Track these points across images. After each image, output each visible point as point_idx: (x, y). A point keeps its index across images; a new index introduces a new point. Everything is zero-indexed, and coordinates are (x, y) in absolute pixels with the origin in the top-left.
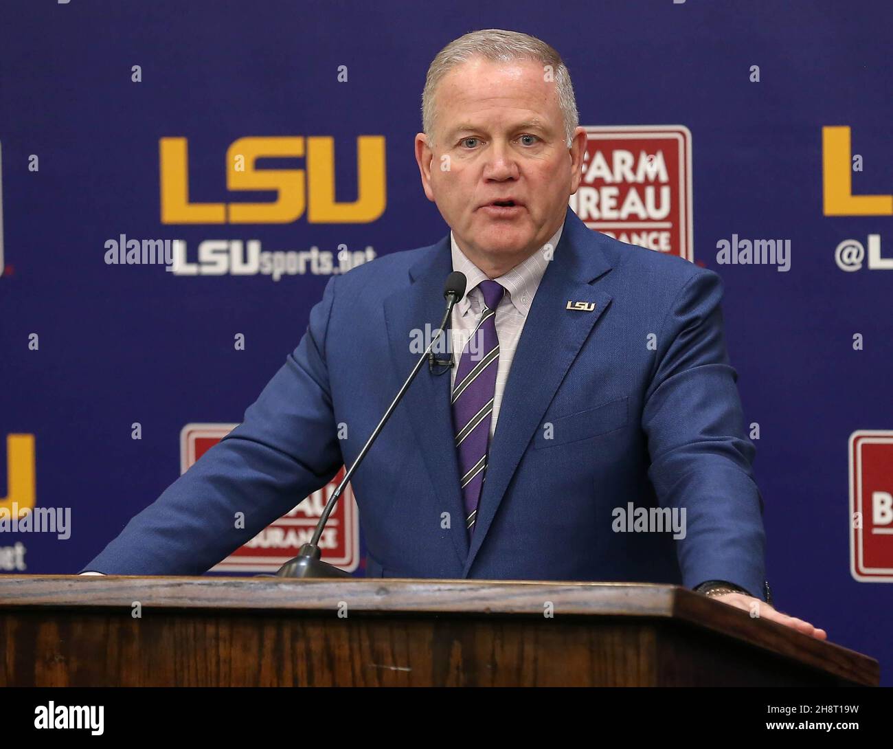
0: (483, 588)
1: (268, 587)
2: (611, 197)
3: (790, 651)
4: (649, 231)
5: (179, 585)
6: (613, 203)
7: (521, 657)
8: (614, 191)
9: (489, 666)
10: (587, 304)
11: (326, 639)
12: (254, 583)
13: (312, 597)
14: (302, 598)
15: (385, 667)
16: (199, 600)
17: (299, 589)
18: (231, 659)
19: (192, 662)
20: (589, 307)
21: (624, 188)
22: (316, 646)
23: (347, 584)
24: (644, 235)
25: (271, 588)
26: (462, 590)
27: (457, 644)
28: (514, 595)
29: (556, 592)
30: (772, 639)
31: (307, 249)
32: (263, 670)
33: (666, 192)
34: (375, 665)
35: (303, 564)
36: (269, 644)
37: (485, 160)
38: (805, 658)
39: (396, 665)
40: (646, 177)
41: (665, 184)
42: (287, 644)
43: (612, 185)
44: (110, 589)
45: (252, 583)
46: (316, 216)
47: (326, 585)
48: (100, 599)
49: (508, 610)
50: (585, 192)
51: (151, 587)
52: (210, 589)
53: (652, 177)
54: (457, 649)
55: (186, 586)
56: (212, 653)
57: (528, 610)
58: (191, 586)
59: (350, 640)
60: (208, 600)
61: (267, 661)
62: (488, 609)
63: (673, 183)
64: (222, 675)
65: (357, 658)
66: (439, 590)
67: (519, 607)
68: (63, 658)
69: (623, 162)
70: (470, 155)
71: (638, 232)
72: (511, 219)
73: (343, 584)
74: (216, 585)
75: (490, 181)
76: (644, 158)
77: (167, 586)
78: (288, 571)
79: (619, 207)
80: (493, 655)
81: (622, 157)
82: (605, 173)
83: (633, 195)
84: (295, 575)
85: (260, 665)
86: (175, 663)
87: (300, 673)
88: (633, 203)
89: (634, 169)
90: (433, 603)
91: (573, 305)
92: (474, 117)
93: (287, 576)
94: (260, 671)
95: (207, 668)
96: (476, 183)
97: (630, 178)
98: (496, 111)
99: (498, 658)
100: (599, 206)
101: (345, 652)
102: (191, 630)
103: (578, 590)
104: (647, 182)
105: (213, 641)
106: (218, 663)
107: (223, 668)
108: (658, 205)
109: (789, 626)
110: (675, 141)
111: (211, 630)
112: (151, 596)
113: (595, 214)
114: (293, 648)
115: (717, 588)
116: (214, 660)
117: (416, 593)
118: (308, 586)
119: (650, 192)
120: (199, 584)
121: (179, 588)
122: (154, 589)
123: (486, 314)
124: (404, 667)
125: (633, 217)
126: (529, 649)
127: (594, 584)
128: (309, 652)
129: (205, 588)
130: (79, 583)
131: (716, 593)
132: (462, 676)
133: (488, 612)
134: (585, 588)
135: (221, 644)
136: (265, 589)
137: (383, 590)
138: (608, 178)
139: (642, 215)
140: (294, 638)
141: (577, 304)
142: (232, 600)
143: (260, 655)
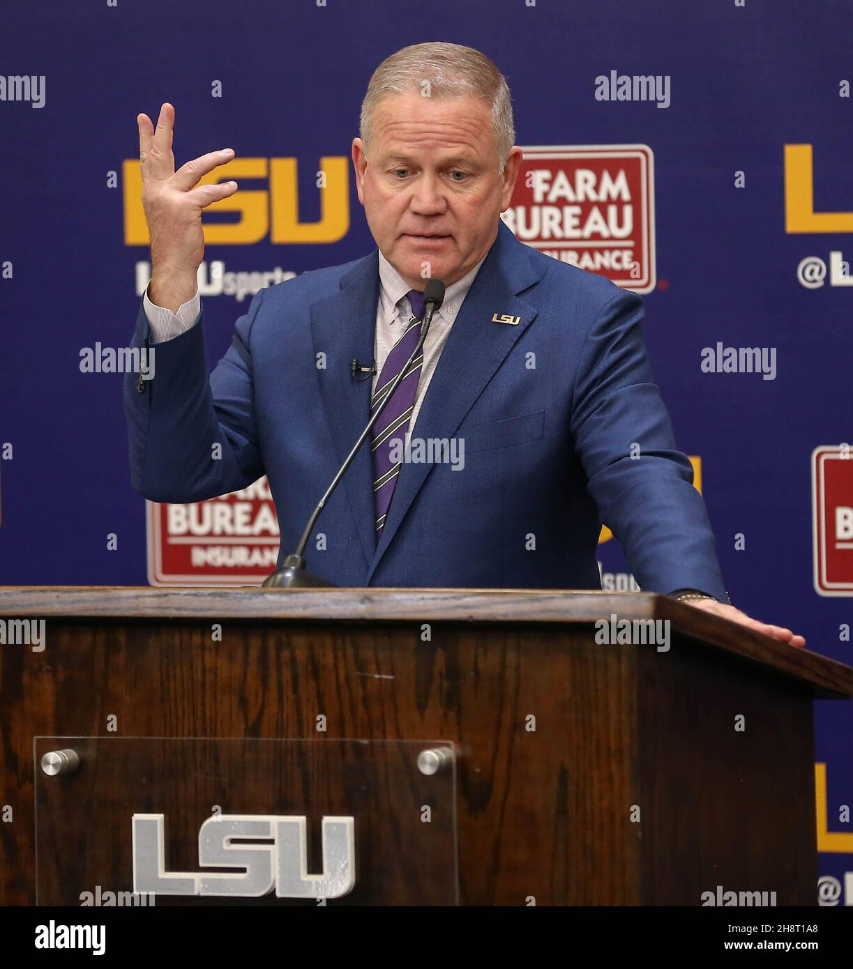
0: (466, 596)
1: (253, 597)
2: (574, 216)
3: (768, 658)
4: (611, 249)
5: (166, 595)
6: (576, 222)
7: (504, 665)
8: (577, 210)
9: (472, 674)
10: (512, 318)
11: (311, 648)
12: (240, 594)
13: (298, 607)
14: (287, 608)
15: (369, 675)
16: (185, 610)
17: (284, 599)
18: (216, 668)
19: (178, 672)
20: (514, 321)
21: (586, 207)
22: (301, 654)
23: (331, 594)
24: (607, 254)
25: (256, 598)
26: (445, 599)
27: (440, 651)
28: (496, 603)
29: (538, 600)
30: (750, 646)
31: (271, 269)
32: (248, 678)
33: (628, 211)
34: (358, 673)
35: (289, 575)
36: (254, 654)
37: (414, 192)
38: (783, 665)
39: (380, 673)
40: (609, 196)
41: (627, 203)
42: (272, 653)
43: (575, 204)
44: (97, 600)
45: (237, 594)
46: (279, 237)
47: (311, 595)
48: (88, 610)
49: (490, 618)
50: (548, 211)
51: (137, 597)
52: (196, 599)
53: (614, 195)
54: (440, 659)
55: (172, 597)
56: (197, 662)
57: (511, 618)
58: (177, 596)
59: (335, 649)
60: (195, 610)
61: (253, 669)
62: (471, 617)
63: (636, 201)
64: (208, 684)
65: (341, 665)
66: (423, 599)
67: (503, 615)
68: (50, 668)
69: (586, 181)
70: (401, 184)
71: (601, 251)
72: (436, 251)
73: (327, 595)
74: (203, 595)
76: (606, 178)
77: (153, 596)
78: (274, 581)
79: (581, 226)
80: (476, 664)
81: (584, 176)
82: (568, 193)
83: (595, 214)
84: (281, 584)
85: (245, 673)
86: (161, 672)
87: (285, 682)
88: (595, 222)
89: (597, 188)
90: (417, 612)
91: (499, 318)
93: (273, 586)
94: (245, 680)
95: (193, 677)
96: (403, 210)
97: (593, 196)
99: (481, 666)
100: (561, 225)
101: (329, 659)
102: (177, 639)
103: (559, 598)
104: (610, 201)
105: (199, 651)
106: (204, 672)
107: (209, 677)
108: (620, 224)
109: (764, 632)
110: (638, 160)
111: (197, 639)
112: (137, 606)
113: (558, 233)
114: (278, 658)
115: (688, 594)
116: (199, 669)
117: (398, 601)
118: (294, 596)
119: (612, 211)
120: (185, 595)
121: (166, 599)
122: (141, 599)
123: (413, 323)
124: (386, 674)
125: (596, 236)
126: (511, 657)
127: (575, 592)
128: (293, 661)
129: (191, 598)
130: (66, 594)
131: (687, 599)
132: (445, 684)
133: (471, 620)
134: (567, 596)
135: (207, 654)
136: (250, 599)
137: (367, 599)
138: (571, 197)
139: (605, 233)
140: (279, 649)
141: (503, 317)
142: (218, 610)
143: (246, 663)
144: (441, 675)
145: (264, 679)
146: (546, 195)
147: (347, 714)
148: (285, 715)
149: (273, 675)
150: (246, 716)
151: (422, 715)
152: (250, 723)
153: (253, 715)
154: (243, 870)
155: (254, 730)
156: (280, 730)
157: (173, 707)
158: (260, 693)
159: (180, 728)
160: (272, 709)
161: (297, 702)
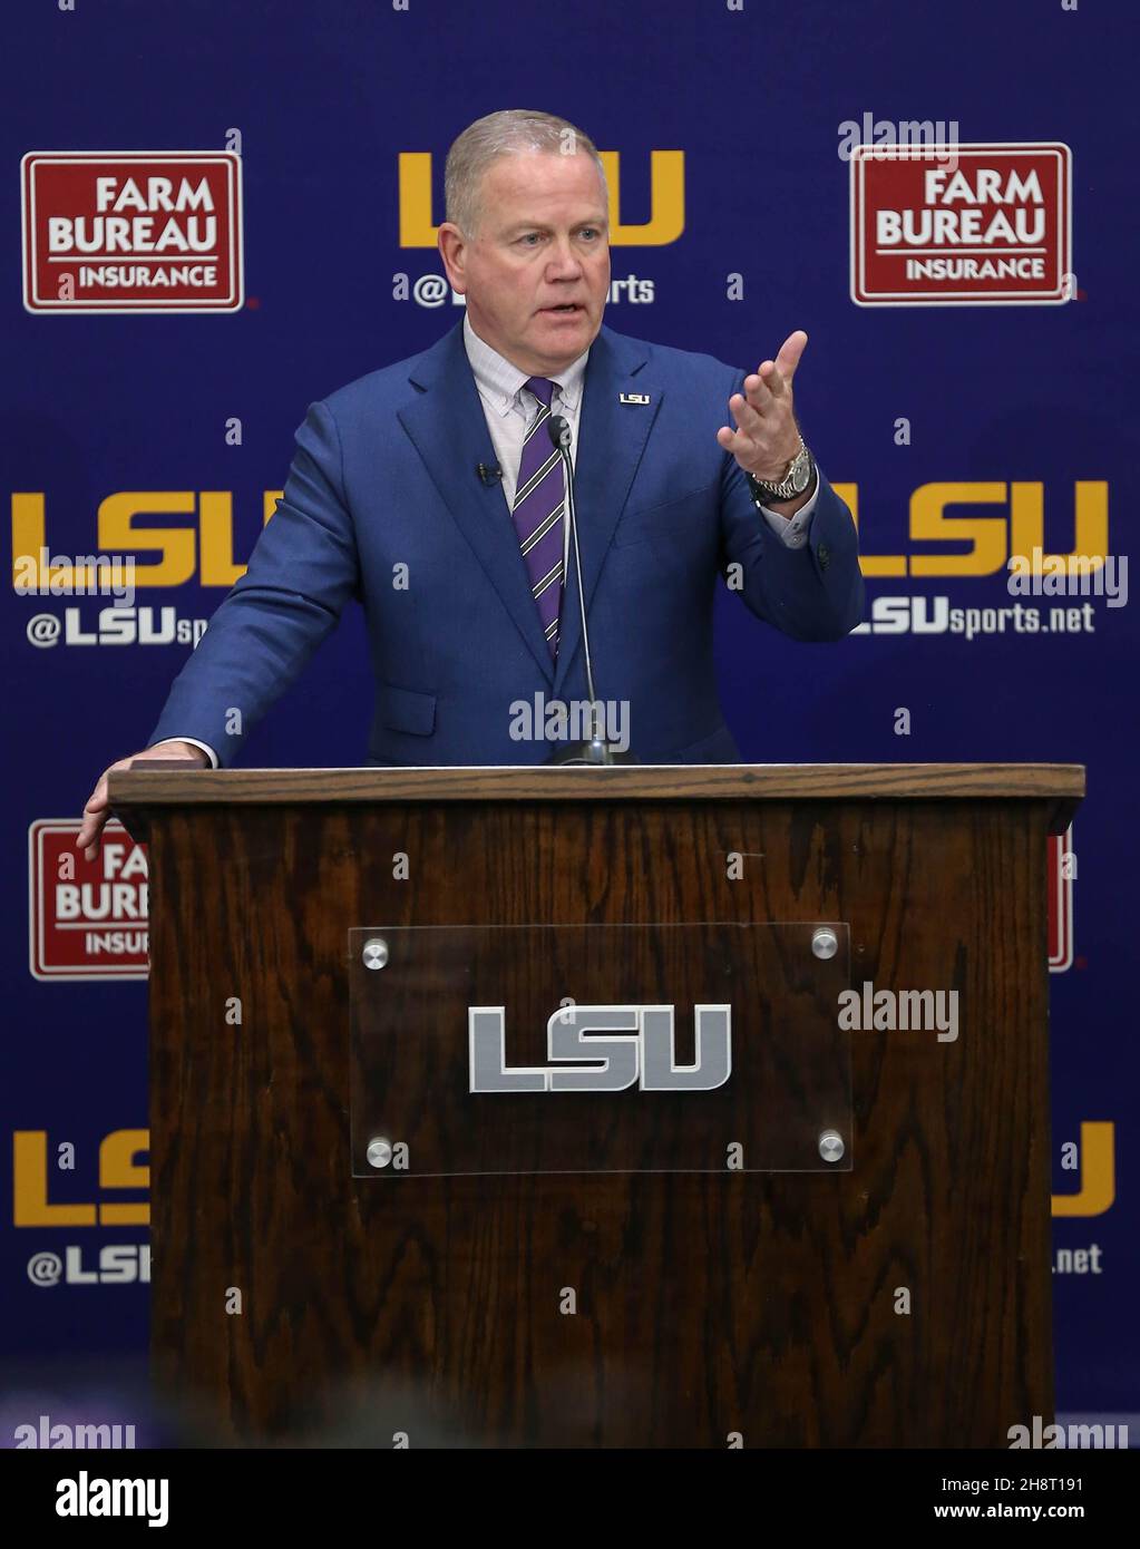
7: (894, 841)
9: (855, 849)
10: (640, 397)
11: (666, 827)
19: (507, 854)
20: (644, 399)
22: (655, 832)
27: (818, 827)
32: (591, 859)
34: (722, 852)
36: (598, 834)
37: (549, 259)
39: (747, 852)
42: (620, 835)
54: (819, 835)
56: (531, 845)
59: (695, 827)
61: (597, 850)
64: (543, 866)
65: (702, 843)
68: (352, 853)
70: (531, 254)
72: (574, 324)
75: (556, 281)
79: (983, 231)
80: (861, 838)
82: (967, 194)
83: (1001, 218)
85: (588, 854)
86: (487, 855)
87: (635, 863)
89: (1003, 190)
91: (627, 399)
92: (540, 214)
94: (587, 861)
95: (525, 859)
96: (539, 282)
98: (561, 207)
99: (867, 841)
101: (688, 838)
102: (506, 818)
105: (533, 831)
106: (538, 854)
107: (545, 859)
111: (530, 819)
114: (627, 837)
124: (756, 852)
126: (902, 833)
128: (645, 841)
132: (824, 860)
135: (542, 836)
140: (628, 826)
141: (631, 398)
143: (588, 844)
144: (820, 851)
145: (610, 860)
146: (939, 196)
147: (709, 895)
148: (634, 897)
149: (621, 856)
150: (588, 901)
151: (796, 893)
152: (593, 907)
153: (596, 898)
154: (601, 1064)
155: (597, 914)
156: (628, 914)
157: (501, 890)
158: (606, 875)
159: (509, 916)
160: (620, 891)
161: (650, 883)
